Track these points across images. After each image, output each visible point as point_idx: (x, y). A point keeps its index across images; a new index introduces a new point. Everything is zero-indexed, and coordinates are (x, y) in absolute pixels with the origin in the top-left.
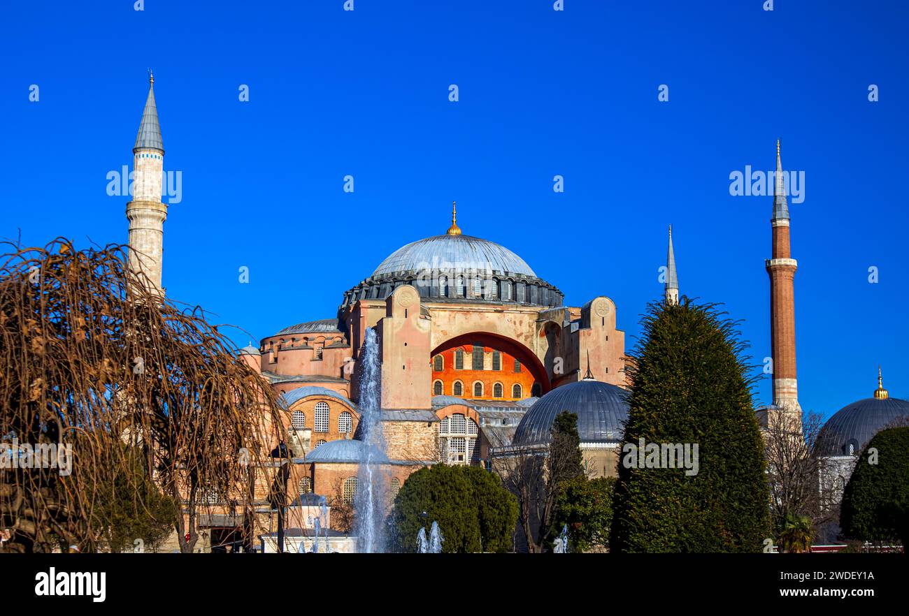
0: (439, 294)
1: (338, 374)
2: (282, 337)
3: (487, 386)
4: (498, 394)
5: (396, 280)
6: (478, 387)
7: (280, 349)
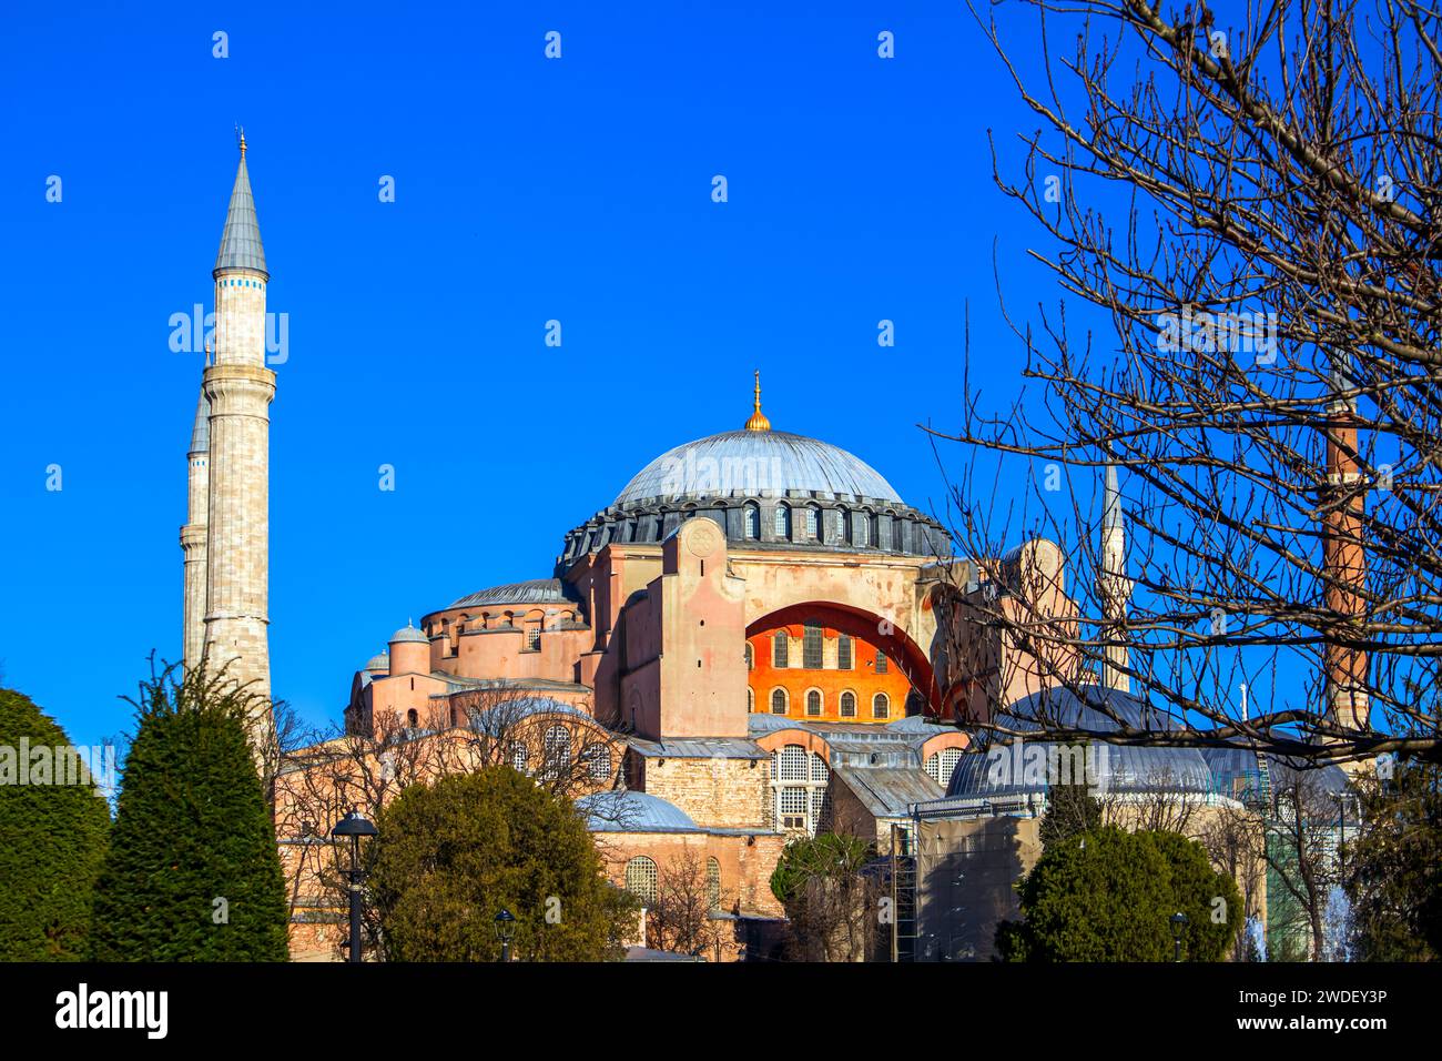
0: (744, 534)
1: (570, 676)
2: (464, 611)
3: (832, 696)
4: (848, 711)
5: (664, 510)
6: (814, 699)
7: (461, 631)
